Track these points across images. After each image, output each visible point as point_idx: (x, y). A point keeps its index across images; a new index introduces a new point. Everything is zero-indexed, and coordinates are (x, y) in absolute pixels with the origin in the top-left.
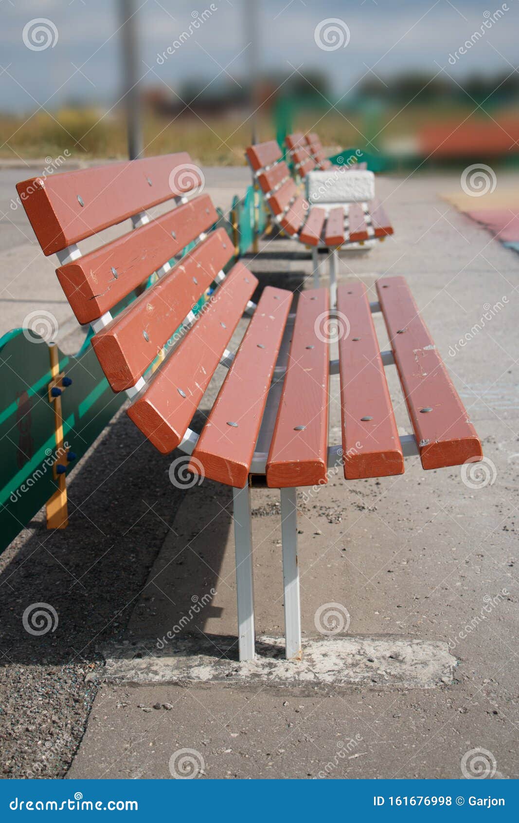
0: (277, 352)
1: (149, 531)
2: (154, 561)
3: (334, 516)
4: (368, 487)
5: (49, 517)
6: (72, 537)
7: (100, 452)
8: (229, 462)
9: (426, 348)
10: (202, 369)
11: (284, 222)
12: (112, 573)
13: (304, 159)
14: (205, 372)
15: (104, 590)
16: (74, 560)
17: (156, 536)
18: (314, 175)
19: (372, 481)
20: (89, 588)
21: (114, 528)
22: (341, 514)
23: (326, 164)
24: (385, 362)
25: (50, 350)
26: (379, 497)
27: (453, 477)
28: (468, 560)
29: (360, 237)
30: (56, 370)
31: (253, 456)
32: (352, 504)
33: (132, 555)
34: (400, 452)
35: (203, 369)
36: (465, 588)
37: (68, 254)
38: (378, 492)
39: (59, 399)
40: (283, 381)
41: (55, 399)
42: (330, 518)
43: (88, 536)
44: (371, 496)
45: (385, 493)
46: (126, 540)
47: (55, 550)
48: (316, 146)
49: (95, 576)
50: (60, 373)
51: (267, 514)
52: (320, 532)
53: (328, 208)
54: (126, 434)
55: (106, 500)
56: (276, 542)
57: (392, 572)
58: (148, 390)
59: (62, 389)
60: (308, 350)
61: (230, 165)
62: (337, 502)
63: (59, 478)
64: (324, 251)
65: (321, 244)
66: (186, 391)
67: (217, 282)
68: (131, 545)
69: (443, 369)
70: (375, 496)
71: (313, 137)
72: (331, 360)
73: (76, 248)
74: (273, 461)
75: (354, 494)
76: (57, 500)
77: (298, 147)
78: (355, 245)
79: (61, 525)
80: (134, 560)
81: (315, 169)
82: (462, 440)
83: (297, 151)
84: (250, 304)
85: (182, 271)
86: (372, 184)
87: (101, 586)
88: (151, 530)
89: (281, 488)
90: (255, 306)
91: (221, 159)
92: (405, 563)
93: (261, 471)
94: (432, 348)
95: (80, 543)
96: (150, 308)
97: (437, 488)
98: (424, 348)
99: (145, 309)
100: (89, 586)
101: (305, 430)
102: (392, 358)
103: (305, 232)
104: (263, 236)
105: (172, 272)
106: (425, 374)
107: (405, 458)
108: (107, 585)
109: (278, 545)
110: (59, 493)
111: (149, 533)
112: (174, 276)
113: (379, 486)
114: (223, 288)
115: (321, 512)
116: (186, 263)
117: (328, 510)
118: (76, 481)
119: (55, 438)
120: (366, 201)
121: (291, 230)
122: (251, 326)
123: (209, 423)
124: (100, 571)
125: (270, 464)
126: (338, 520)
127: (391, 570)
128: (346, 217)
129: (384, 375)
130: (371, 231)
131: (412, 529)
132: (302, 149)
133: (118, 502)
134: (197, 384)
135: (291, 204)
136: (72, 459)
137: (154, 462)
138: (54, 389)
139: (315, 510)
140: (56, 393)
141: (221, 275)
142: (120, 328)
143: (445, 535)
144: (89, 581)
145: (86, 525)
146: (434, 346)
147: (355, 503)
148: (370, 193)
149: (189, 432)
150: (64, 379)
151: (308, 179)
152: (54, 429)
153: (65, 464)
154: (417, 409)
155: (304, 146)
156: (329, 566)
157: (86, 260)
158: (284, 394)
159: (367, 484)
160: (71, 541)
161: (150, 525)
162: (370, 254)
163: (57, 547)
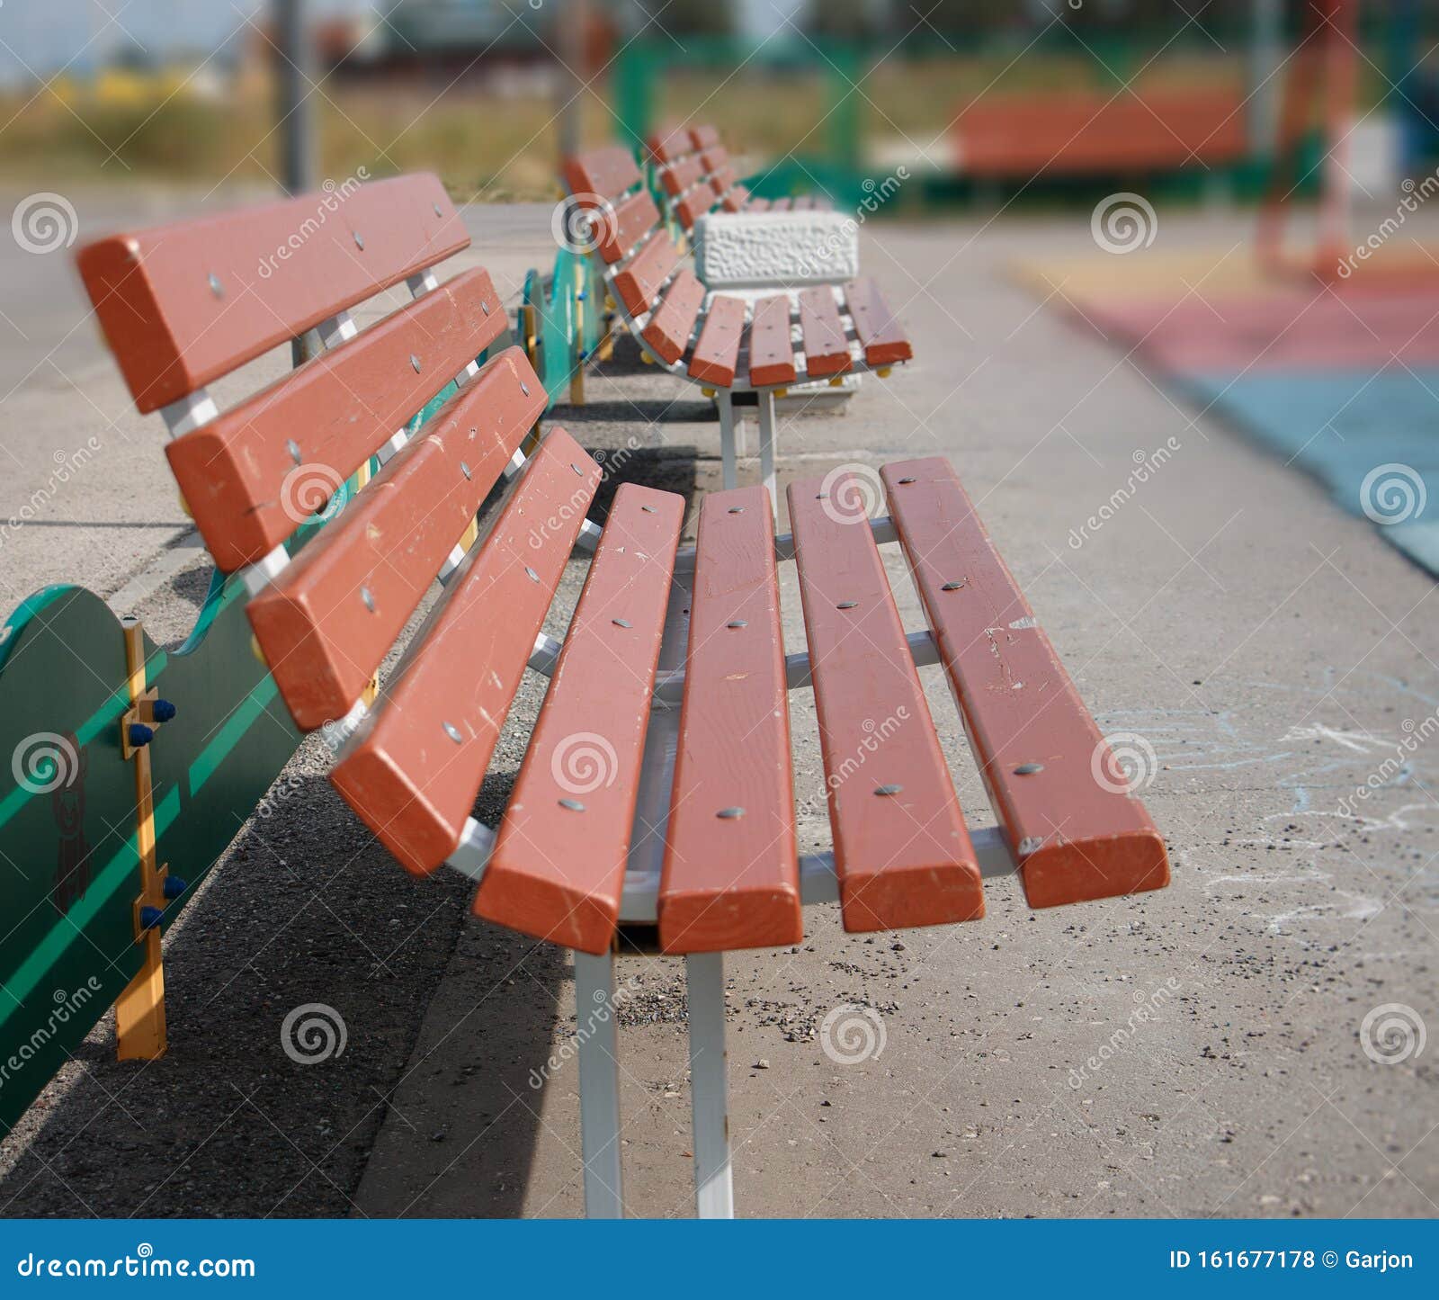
0: (658, 635)
1: (359, 1063)
2: (375, 1134)
3: (797, 1025)
4: (875, 955)
5: (121, 1032)
6: (177, 1079)
7: (231, 878)
8: (574, 895)
9: (1015, 625)
10: (491, 677)
11: (652, 332)
12: (277, 1162)
13: (689, 185)
14: (499, 684)
15: (260, 1203)
16: (185, 1133)
17: (378, 1076)
18: (716, 223)
19: (884, 939)
20: (224, 1200)
21: (275, 1057)
22: (814, 1021)
23: (740, 195)
24: (919, 660)
25: (126, 636)
26: (902, 979)
27: (1077, 932)
28: (1122, 1128)
29: (831, 366)
30: (138, 683)
31: (623, 881)
32: (839, 996)
33: (322, 1121)
34: (973, 866)
35: (495, 676)
36: (1120, 1194)
37: (187, 410)
38: (899, 968)
39: (145, 751)
40: (679, 704)
41: (138, 751)
42: (787, 1029)
43: (216, 1077)
44: (882, 978)
45: (914, 971)
46: (305, 1084)
47: (141, 1110)
48: (715, 153)
49: (236, 1171)
50: (148, 689)
51: (639, 1020)
52: (765, 1062)
53: (750, 297)
54: (293, 835)
55: (253, 992)
56: (663, 1087)
57: (944, 1156)
58: (377, 726)
59: (153, 726)
60: (733, 632)
61: (506, 199)
62: (802, 993)
63: (146, 938)
64: (745, 400)
65: (740, 384)
66: (460, 729)
67: (508, 474)
68: (319, 1098)
69: (1060, 673)
70: (893, 976)
71: (707, 135)
72: (788, 653)
73: (204, 396)
74: (673, 891)
75: (840, 972)
76: (140, 993)
77: (676, 159)
78: (821, 386)
79: (153, 1050)
80: (327, 1131)
81: (714, 209)
82: (1120, 840)
83: (672, 166)
84: (587, 525)
85: (438, 448)
86: (854, 241)
87: (251, 1195)
88: (364, 1060)
89: (690, 957)
90: (597, 528)
91: (483, 185)
92: (973, 1135)
93: (646, 914)
94: (1030, 625)
95: (196, 1093)
96: (374, 534)
97: (1038, 957)
98: (1011, 626)
99: (362, 536)
100: (223, 1194)
101: (743, 817)
102: (934, 647)
103: (702, 354)
104: (594, 365)
105: (414, 448)
106: (1018, 686)
107: (985, 882)
108: (266, 1193)
109: (668, 1095)
110: (147, 976)
111: (360, 1068)
112: (419, 461)
113: (900, 953)
114: (526, 487)
115: (766, 1015)
116: (445, 429)
117: (784, 1010)
118: (179, 948)
119: (137, 845)
120: (838, 282)
121: (669, 352)
122: (594, 575)
123: (517, 802)
124: (249, 1160)
125: (667, 897)
126: (808, 1034)
127: (941, 1152)
128: (795, 320)
129: (919, 689)
130: (857, 354)
131: (984, 1055)
132: (682, 160)
133: (282, 994)
134: (484, 712)
135: (663, 292)
136: (175, 893)
137: (361, 901)
138: (133, 728)
139: (753, 1010)
140: (140, 737)
141: (519, 458)
142: (313, 578)
143: (1063, 1069)
144: (223, 1182)
145: (210, 1051)
146: (1034, 620)
147: (845, 994)
148: (850, 265)
149: (472, 824)
150: (156, 704)
151: (701, 231)
152: (136, 822)
153: (160, 905)
154: (1006, 768)
155: (687, 154)
156: (792, 1142)
157: (233, 424)
158: (686, 735)
159: (873, 949)
160: (177, 1088)
161: (360, 1049)
162: (849, 405)
163: (144, 1103)
